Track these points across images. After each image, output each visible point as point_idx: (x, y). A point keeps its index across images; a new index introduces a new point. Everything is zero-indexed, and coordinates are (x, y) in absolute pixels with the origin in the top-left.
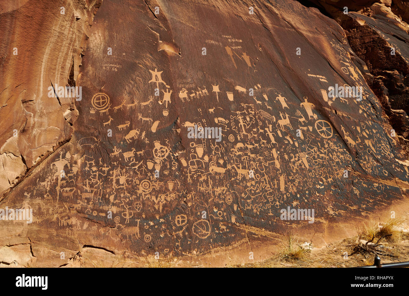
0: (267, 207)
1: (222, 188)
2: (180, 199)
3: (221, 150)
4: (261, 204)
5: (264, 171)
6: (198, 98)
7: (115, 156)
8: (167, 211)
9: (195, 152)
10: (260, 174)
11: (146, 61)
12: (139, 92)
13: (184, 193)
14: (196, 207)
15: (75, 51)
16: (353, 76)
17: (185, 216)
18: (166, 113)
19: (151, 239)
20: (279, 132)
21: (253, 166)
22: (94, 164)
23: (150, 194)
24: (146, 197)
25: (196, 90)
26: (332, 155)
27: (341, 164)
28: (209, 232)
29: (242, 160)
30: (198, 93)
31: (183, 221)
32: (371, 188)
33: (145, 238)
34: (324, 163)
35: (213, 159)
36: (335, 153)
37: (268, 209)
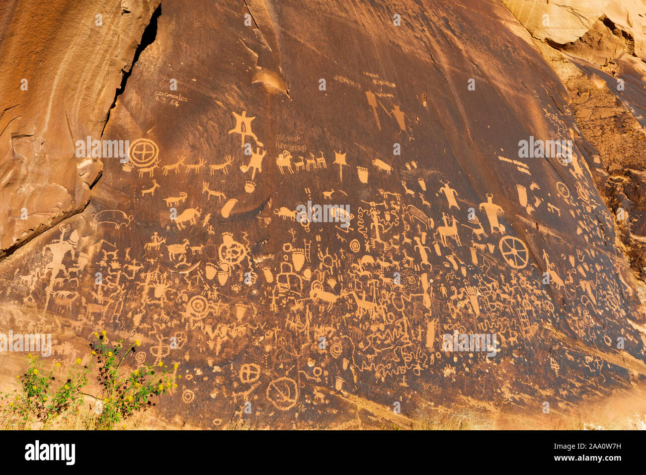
0: (400, 372)
1: (328, 329)
2: (254, 337)
3: (334, 263)
4: (389, 364)
5: (403, 308)
6: (308, 170)
7: (153, 248)
8: (228, 353)
9: (290, 261)
10: (396, 312)
11: (229, 95)
12: (210, 146)
13: (262, 328)
14: (278, 355)
15: (112, 63)
16: (574, 171)
17: (258, 367)
18: (250, 188)
19: (193, 398)
20: (437, 247)
21: (384, 298)
22: (115, 258)
23: (204, 322)
24: (196, 325)
25: (306, 155)
26: (522, 298)
27: (534, 315)
28: (295, 401)
29: (368, 286)
30: (309, 161)
31: (252, 376)
32: (580, 363)
33: (183, 395)
34: (507, 310)
35: (318, 277)
36: (526, 296)
37: (401, 376)
